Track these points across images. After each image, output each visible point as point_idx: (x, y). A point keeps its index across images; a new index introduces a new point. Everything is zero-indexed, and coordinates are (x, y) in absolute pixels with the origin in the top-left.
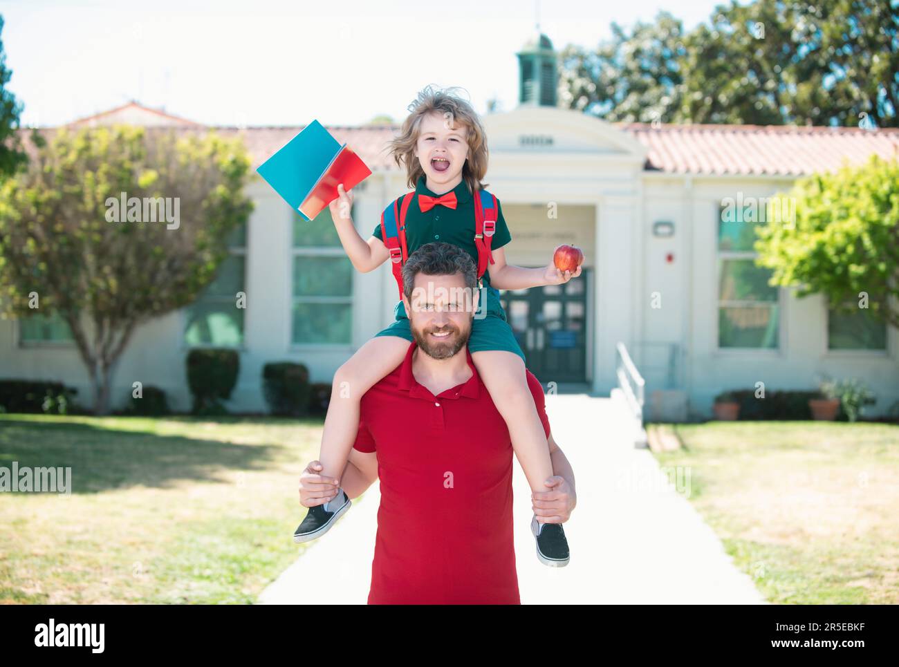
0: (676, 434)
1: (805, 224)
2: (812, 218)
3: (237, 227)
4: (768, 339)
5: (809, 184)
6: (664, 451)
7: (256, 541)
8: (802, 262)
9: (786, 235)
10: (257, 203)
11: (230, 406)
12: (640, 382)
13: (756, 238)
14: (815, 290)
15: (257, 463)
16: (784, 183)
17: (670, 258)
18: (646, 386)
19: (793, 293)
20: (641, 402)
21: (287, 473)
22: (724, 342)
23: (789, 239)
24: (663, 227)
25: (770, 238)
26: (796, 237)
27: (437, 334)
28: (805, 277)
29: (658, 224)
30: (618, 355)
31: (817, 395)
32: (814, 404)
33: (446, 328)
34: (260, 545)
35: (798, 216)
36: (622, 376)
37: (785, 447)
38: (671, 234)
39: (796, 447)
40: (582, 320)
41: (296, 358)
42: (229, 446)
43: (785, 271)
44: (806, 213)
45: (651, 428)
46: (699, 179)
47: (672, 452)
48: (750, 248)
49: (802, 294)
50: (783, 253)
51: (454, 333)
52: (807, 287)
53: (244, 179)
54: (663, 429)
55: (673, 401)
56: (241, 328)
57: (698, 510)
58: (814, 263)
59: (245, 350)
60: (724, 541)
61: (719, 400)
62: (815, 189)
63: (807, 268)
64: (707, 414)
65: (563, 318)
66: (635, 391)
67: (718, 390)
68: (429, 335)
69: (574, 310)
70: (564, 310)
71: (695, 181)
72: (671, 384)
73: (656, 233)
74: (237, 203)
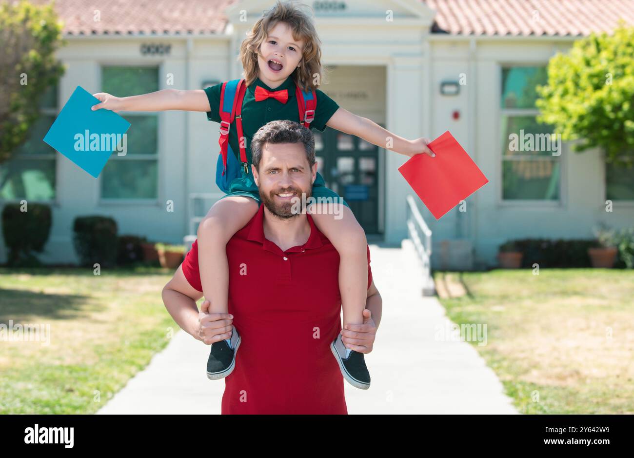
0: (462, 282)
1: (584, 82)
2: (591, 76)
3: (49, 89)
4: (551, 191)
5: (588, 44)
6: (451, 298)
7: (67, 386)
8: (581, 118)
9: (565, 93)
10: (67, 66)
11: (43, 258)
12: (428, 233)
13: (538, 96)
14: (593, 144)
15: (67, 312)
16: (564, 43)
17: (456, 115)
18: (433, 236)
19: (572, 147)
20: (429, 252)
21: (96, 321)
22: (508, 194)
23: (569, 97)
24: (449, 86)
25: (550, 96)
26: (575, 94)
27: (282, 195)
28: (584, 132)
29: (444, 84)
30: (408, 207)
31: (594, 244)
32: (592, 252)
33: (290, 189)
34: (71, 390)
35: (577, 76)
36: (411, 226)
37: (564, 293)
38: (457, 93)
39: (576, 293)
40: (374, 174)
41: (105, 212)
42: (41, 296)
43: (565, 126)
44: (585, 72)
45: (439, 276)
46: (483, 40)
47: (459, 299)
48: (531, 106)
49: (580, 149)
50: (563, 109)
51: (297, 194)
52: (585, 141)
53: (56, 44)
54: (450, 277)
55: (460, 251)
56: (53, 184)
57: (481, 354)
58: (593, 118)
59: (57, 205)
60: (504, 383)
61: (503, 249)
62: (592, 49)
63: (586, 123)
64: (492, 262)
65: (356, 171)
66: (423, 242)
67: (501, 240)
68: (276, 196)
69: (366, 164)
70: (356, 165)
71: (479, 43)
72: (459, 234)
73: (443, 93)
74: (48, 66)
